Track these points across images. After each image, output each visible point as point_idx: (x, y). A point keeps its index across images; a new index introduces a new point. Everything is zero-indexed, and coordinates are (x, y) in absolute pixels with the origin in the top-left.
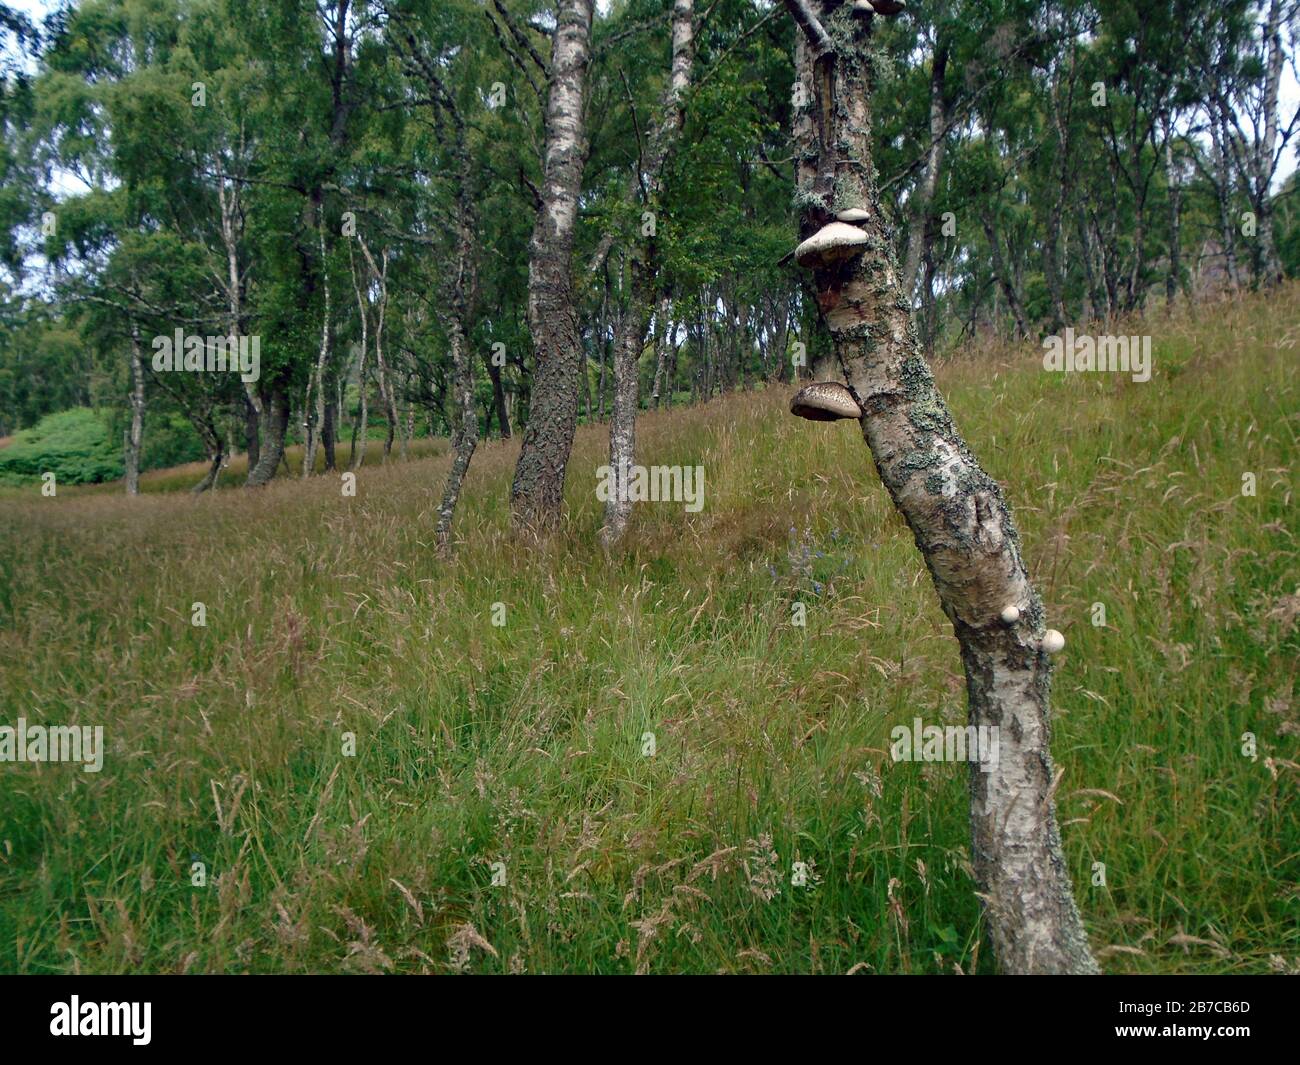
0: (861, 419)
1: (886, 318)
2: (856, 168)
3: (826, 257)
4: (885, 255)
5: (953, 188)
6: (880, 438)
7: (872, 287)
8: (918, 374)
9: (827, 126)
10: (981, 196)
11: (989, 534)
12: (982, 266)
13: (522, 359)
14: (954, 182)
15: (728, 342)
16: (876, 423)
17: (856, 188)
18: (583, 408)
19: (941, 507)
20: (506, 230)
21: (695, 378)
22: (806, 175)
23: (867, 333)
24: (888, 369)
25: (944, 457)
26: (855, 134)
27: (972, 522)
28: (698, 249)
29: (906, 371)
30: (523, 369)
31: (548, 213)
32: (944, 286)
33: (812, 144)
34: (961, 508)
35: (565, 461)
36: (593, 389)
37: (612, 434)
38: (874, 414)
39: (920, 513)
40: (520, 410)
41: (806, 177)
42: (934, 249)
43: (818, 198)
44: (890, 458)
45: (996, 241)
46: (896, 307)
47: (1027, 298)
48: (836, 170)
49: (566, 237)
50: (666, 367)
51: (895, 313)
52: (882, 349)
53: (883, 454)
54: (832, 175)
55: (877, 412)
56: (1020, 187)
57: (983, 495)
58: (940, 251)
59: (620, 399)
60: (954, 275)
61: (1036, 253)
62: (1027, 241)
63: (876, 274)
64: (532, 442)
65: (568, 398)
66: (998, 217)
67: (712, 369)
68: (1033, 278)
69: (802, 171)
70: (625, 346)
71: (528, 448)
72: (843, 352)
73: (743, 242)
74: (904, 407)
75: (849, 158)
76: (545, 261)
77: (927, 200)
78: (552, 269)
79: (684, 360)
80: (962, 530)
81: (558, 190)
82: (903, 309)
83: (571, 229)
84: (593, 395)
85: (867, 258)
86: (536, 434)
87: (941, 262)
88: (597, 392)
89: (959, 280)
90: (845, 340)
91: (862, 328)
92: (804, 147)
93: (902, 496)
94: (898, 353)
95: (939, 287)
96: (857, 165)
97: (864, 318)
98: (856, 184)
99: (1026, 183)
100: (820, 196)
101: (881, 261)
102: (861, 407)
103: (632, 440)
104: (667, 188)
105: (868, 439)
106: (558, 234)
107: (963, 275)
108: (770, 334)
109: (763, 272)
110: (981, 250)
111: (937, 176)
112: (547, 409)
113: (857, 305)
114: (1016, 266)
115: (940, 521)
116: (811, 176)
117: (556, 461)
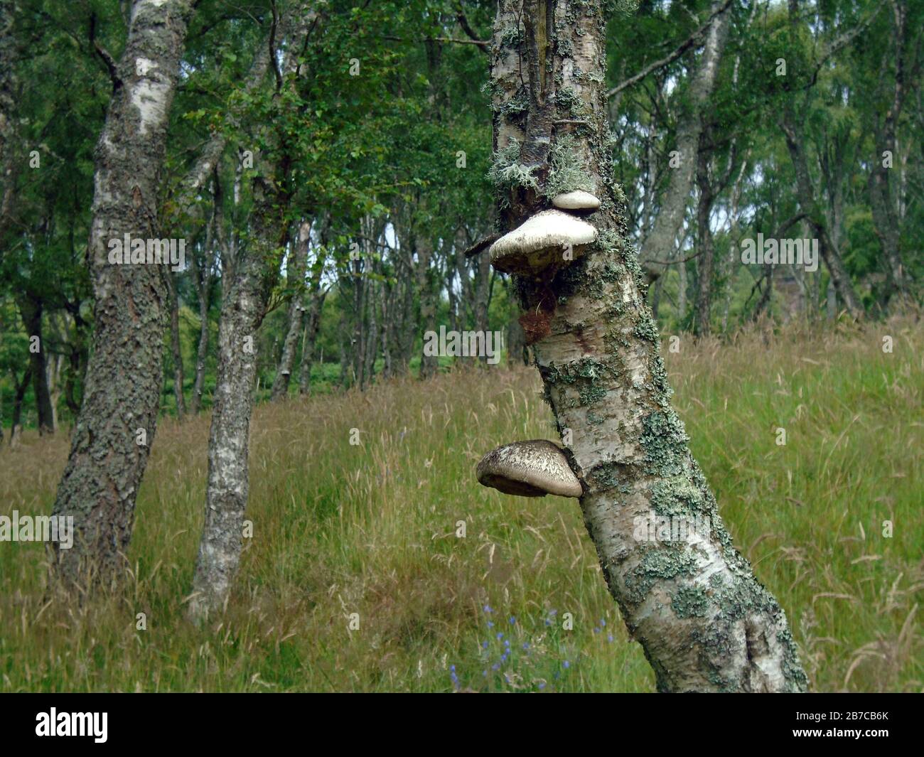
0: (582, 499)
1: (621, 351)
2: (582, 130)
3: (535, 262)
4: (622, 258)
5: (741, 80)
6: (609, 529)
7: (601, 306)
8: (665, 435)
9: (541, 70)
10: (782, 97)
11: (764, 677)
12: (782, 193)
13: (78, 302)
14: (743, 74)
15: (401, 290)
16: (603, 506)
17: (581, 162)
18: (170, 383)
19: (694, 637)
20: (63, 107)
21: (347, 344)
22: (509, 138)
23: (592, 372)
24: (622, 427)
25: (701, 562)
26: (582, 81)
27: (740, 661)
28: (357, 165)
29: (648, 431)
30: (79, 321)
31: (128, 99)
32: (728, 220)
33: (520, 93)
34: (724, 639)
35: (137, 481)
36: (187, 353)
37: (212, 444)
38: (600, 492)
39: (663, 644)
40: (71, 385)
41: (509, 141)
42: (712, 167)
43: (524, 173)
44: (622, 560)
45: (803, 161)
46: (636, 336)
47: (848, 244)
48: (554, 132)
49: (154, 137)
50: (302, 328)
51: (635, 345)
52: (613, 396)
53: (613, 553)
54: (546, 141)
55: (605, 490)
56: (838, 83)
57: (757, 619)
58: (721, 169)
59: (227, 389)
60: (741, 204)
61: (861, 179)
62: (848, 159)
63: (607, 287)
64: (85, 450)
65: (146, 383)
66: (807, 124)
67: (374, 332)
68: (858, 214)
69: (503, 130)
70: (237, 307)
71: (79, 459)
72: (556, 397)
73: (427, 148)
74: (644, 485)
75: (573, 117)
76: (121, 170)
77: (703, 97)
78: (131, 184)
79: (332, 315)
80: (724, 672)
81: (144, 65)
82: (645, 338)
83: (162, 125)
84: (187, 363)
85: (595, 262)
86: (93, 438)
87: (723, 186)
88: (194, 358)
89: (750, 212)
90: (560, 380)
91: (585, 364)
92: (507, 96)
93: (638, 618)
94: (638, 403)
95: (719, 221)
96: (584, 126)
97: (588, 350)
98: (581, 154)
99: (847, 76)
100: (528, 170)
101: (615, 267)
102: (582, 482)
103: (243, 454)
104: (312, 72)
105: (592, 530)
106: (143, 131)
107: (757, 204)
108: (465, 283)
109: (458, 194)
110: (782, 169)
111: (719, 63)
112: (112, 399)
113: (579, 331)
114: (832, 197)
115: (692, 658)
116: (516, 139)
117: (122, 482)
